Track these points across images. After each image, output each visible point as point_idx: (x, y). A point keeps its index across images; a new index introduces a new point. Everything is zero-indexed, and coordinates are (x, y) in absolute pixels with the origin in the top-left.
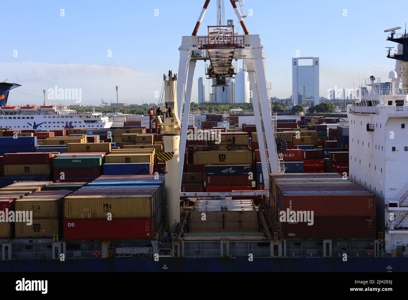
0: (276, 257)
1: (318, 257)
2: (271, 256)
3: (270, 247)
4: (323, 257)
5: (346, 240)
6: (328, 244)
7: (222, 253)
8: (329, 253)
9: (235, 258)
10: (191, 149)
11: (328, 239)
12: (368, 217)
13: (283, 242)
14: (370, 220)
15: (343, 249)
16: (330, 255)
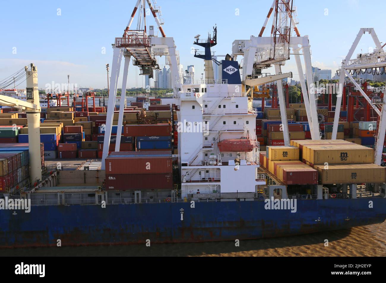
0: (99, 204)
1: (131, 204)
2: (96, 203)
3: (95, 197)
4: (135, 204)
5: (153, 191)
6: (137, 194)
7: (59, 202)
9: (69, 205)
10: (97, 123)
11: (138, 190)
12: (167, 174)
13: (105, 193)
14: (168, 175)
15: (151, 197)
16: (140, 202)
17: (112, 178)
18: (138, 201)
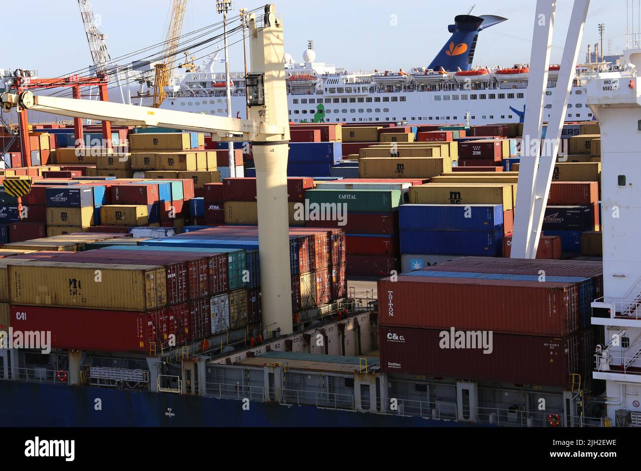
0: (364, 411)
1: (446, 420)
2: (356, 408)
3: (353, 389)
4: (457, 421)
5: (521, 387)
6: (466, 393)
7: (267, 392)
8: (468, 413)
9: (289, 406)
11: (466, 381)
12: (549, 338)
13: (378, 380)
14: (553, 343)
15: (510, 408)
16: (473, 418)
17: (395, 337)
18: (466, 414)
